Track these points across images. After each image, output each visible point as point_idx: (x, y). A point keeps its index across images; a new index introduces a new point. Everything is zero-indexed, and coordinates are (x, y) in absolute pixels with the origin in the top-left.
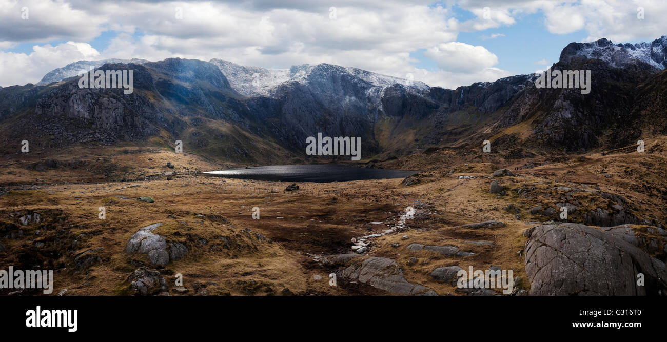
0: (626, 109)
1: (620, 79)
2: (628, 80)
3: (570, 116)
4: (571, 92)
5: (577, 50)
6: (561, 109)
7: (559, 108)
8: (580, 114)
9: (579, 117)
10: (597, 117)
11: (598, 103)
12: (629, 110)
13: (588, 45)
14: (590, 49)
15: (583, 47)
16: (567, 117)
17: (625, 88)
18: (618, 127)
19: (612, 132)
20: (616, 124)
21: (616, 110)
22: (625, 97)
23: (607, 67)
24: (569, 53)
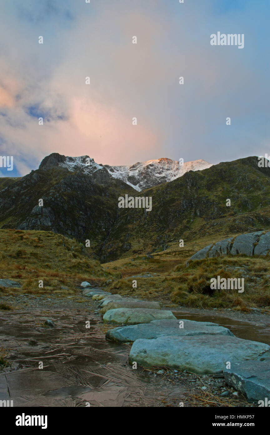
0: (110, 223)
1: (103, 194)
2: (110, 196)
3: (50, 224)
4: (53, 199)
5: (59, 161)
6: (39, 216)
7: (38, 215)
8: (61, 223)
9: (60, 226)
10: (80, 228)
11: (82, 214)
12: (114, 223)
13: (71, 159)
14: (72, 163)
15: (65, 160)
16: (46, 224)
17: (107, 203)
18: (103, 239)
19: (97, 244)
20: (100, 236)
21: (100, 223)
22: (109, 211)
23: (90, 181)
24: (51, 163)
